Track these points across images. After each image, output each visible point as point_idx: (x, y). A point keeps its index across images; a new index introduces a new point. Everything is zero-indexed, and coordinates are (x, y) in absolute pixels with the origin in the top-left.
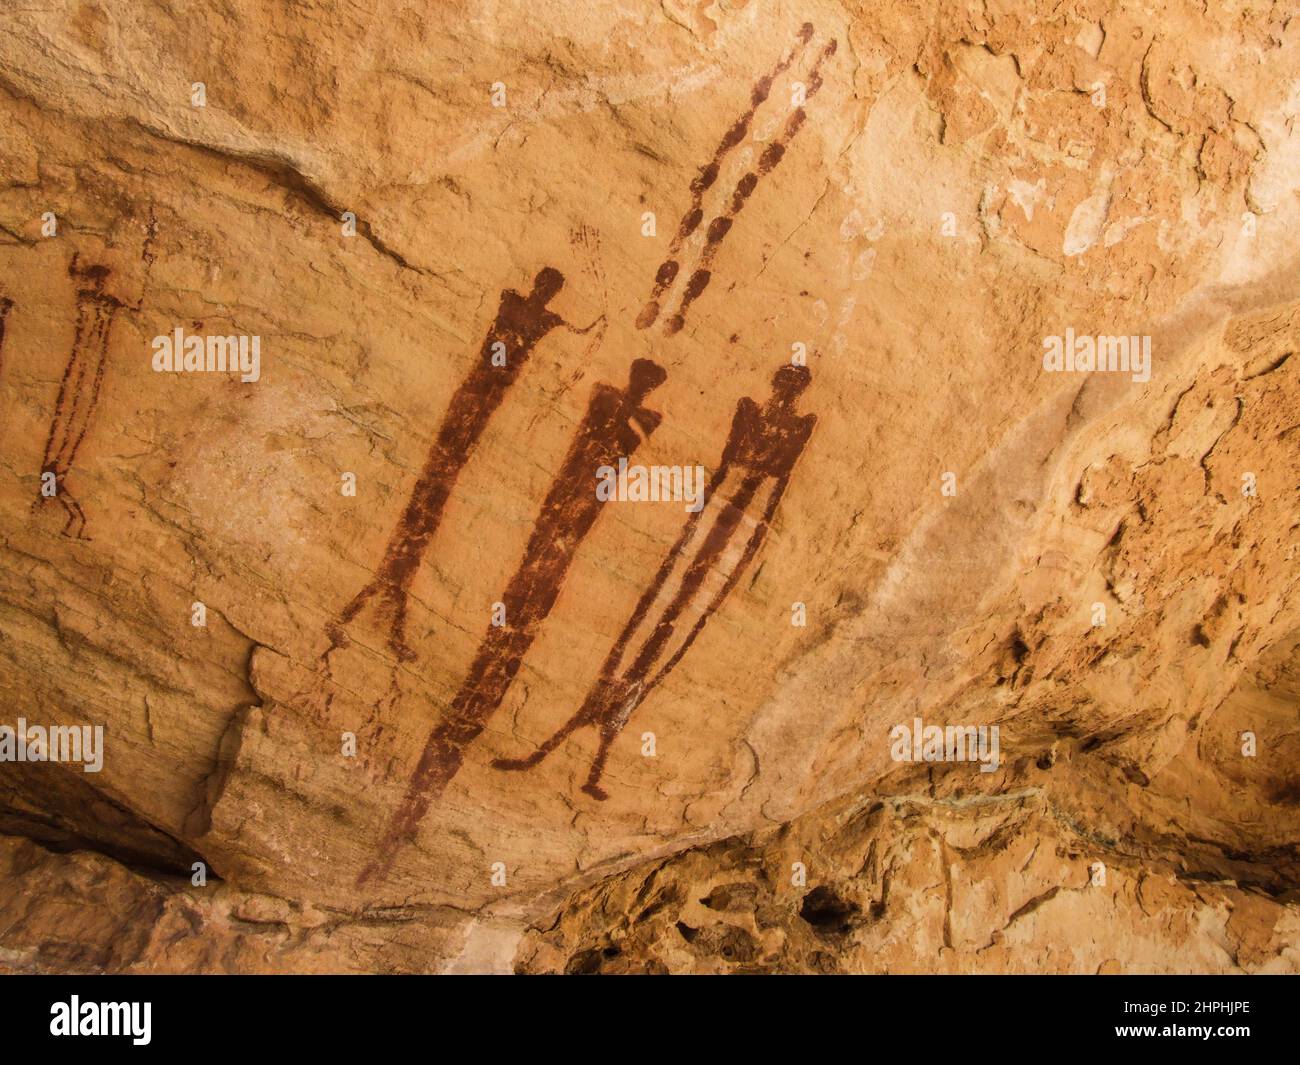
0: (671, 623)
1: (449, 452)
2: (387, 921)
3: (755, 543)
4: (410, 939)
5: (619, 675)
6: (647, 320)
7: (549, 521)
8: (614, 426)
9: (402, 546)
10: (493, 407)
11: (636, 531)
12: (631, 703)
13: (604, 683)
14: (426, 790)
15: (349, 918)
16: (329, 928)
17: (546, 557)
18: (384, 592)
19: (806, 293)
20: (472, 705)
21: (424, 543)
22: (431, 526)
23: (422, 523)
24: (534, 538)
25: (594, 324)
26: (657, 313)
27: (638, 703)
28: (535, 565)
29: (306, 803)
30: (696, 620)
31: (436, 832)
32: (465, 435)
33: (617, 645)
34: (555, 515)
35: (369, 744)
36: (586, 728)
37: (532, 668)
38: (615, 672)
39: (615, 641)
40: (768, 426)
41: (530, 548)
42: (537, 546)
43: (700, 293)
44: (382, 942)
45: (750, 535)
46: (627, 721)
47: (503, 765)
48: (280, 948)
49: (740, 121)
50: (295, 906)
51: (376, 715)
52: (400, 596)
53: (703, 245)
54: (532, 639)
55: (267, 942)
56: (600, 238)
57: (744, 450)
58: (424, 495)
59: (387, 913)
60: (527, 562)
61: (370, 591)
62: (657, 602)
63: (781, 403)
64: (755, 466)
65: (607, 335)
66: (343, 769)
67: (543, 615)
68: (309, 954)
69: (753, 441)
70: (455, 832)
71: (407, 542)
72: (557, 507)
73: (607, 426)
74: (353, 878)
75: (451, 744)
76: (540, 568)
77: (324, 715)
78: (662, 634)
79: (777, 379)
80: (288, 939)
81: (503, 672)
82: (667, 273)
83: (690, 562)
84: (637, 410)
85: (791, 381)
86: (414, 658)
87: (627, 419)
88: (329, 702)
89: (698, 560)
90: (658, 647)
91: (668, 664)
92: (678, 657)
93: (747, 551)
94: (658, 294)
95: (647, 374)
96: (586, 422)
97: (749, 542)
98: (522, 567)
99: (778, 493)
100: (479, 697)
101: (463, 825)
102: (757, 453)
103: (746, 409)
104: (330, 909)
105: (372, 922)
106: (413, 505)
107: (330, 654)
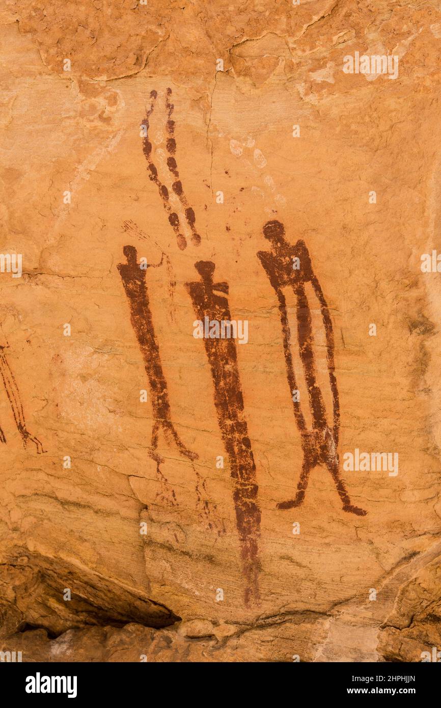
0: (315, 385)
1: (148, 347)
2: (270, 625)
3: (327, 321)
4: (287, 634)
5: (310, 428)
6: (183, 244)
7: (215, 359)
8: (209, 298)
9: (158, 400)
10: (149, 317)
11: (260, 345)
12: (331, 442)
13: (306, 436)
14: (250, 533)
15: (249, 627)
16: (239, 634)
17: (225, 378)
18: (161, 426)
19: (243, 189)
20: (241, 473)
21: (166, 395)
22: (164, 385)
23: (159, 386)
24: (213, 370)
25: (162, 259)
26: (184, 238)
27: (337, 442)
28: (222, 383)
29: (190, 556)
30: (329, 379)
31: (271, 560)
32: (148, 336)
33: (295, 410)
34: (215, 354)
35: (206, 513)
36: (317, 468)
37: (257, 441)
38: (306, 426)
39: (293, 409)
40: (283, 259)
41: (214, 376)
42: (217, 375)
43: (195, 219)
44: (272, 639)
45: (322, 317)
46: (338, 455)
47: (285, 506)
48: (211, 648)
49: (145, 141)
50: (215, 624)
51: (199, 495)
52: (169, 425)
53: (178, 199)
54: (246, 423)
55: (204, 646)
56: (134, 223)
57: (281, 277)
58: (152, 372)
59: (270, 621)
60: (217, 384)
61: (156, 428)
62: (296, 377)
63: (279, 244)
64: (293, 282)
65: (171, 260)
66: (200, 532)
67: (242, 408)
68: (229, 651)
69: (281, 270)
70: (282, 558)
71: (159, 398)
72: (214, 350)
73: (206, 300)
74: (241, 601)
75: (248, 500)
76: (225, 384)
77: (175, 503)
78: (315, 394)
79: (266, 235)
80: (217, 644)
81: (244, 447)
82: (173, 219)
83: (298, 347)
84: (214, 286)
85: (274, 230)
86: (197, 457)
87: (212, 293)
88: (174, 495)
89: (301, 345)
90: (319, 403)
91: (335, 411)
92: (337, 405)
93: (326, 327)
94: (178, 230)
95: (205, 268)
96: (195, 304)
97: (324, 323)
98: (215, 387)
99: (318, 288)
100: (242, 468)
101: (284, 551)
102: (288, 274)
103: (263, 257)
104: (236, 623)
105: (261, 627)
106: (150, 379)
107: (159, 468)
